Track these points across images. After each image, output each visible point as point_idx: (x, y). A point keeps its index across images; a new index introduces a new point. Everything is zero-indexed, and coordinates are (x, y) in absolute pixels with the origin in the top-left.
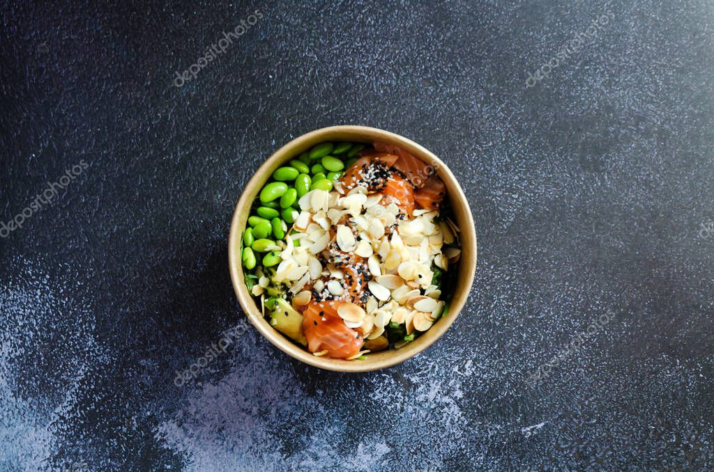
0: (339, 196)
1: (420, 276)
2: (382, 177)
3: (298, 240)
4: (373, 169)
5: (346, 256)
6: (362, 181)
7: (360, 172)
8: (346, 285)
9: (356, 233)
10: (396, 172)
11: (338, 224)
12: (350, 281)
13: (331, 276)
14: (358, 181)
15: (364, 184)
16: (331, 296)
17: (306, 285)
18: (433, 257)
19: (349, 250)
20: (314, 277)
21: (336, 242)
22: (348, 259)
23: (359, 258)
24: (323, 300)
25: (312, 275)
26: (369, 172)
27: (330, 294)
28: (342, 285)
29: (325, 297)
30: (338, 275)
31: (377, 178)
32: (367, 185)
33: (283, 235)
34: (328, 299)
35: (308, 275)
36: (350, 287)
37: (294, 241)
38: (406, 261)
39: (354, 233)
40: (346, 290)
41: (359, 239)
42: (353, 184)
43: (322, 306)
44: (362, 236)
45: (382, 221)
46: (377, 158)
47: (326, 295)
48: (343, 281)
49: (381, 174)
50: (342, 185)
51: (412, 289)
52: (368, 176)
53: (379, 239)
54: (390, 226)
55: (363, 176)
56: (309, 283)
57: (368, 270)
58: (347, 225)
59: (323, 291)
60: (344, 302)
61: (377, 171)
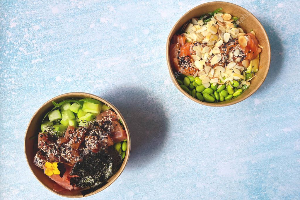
0: (199, 72)
1: (213, 25)
2: (184, 60)
3: (223, 78)
4: (183, 65)
5: (223, 55)
6: (190, 66)
7: (187, 69)
8: (233, 50)
9: (211, 57)
10: (179, 56)
11: (210, 66)
12: (231, 48)
13: (233, 57)
14: (190, 68)
15: (190, 65)
16: (241, 52)
17: (239, 65)
18: (201, 26)
19: (220, 55)
20: (235, 64)
21: (219, 62)
22: (224, 54)
23: (221, 50)
24: (244, 54)
25: (235, 65)
26: (185, 66)
27: (240, 53)
28: (234, 51)
29: (242, 55)
30: (231, 55)
31: (185, 62)
32: (190, 64)
33: (223, 85)
34: (242, 53)
35: (235, 67)
36: (234, 47)
37: (224, 80)
38: (211, 32)
39: (212, 58)
40: (235, 48)
41: (213, 55)
42: (193, 69)
43: (246, 54)
44: (211, 54)
45: (202, 50)
46: (178, 66)
47: (241, 55)
48: (232, 51)
49: (183, 61)
50: (195, 73)
51: (219, 26)
52: (187, 65)
53: (209, 47)
54: (202, 46)
55: (187, 67)
56: (238, 64)
57: (222, 45)
58: (210, 62)
59: (240, 57)
60: (241, 46)
61: (183, 63)
